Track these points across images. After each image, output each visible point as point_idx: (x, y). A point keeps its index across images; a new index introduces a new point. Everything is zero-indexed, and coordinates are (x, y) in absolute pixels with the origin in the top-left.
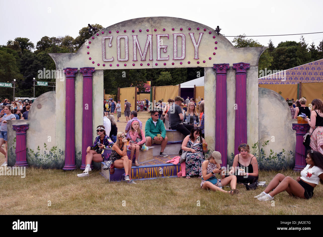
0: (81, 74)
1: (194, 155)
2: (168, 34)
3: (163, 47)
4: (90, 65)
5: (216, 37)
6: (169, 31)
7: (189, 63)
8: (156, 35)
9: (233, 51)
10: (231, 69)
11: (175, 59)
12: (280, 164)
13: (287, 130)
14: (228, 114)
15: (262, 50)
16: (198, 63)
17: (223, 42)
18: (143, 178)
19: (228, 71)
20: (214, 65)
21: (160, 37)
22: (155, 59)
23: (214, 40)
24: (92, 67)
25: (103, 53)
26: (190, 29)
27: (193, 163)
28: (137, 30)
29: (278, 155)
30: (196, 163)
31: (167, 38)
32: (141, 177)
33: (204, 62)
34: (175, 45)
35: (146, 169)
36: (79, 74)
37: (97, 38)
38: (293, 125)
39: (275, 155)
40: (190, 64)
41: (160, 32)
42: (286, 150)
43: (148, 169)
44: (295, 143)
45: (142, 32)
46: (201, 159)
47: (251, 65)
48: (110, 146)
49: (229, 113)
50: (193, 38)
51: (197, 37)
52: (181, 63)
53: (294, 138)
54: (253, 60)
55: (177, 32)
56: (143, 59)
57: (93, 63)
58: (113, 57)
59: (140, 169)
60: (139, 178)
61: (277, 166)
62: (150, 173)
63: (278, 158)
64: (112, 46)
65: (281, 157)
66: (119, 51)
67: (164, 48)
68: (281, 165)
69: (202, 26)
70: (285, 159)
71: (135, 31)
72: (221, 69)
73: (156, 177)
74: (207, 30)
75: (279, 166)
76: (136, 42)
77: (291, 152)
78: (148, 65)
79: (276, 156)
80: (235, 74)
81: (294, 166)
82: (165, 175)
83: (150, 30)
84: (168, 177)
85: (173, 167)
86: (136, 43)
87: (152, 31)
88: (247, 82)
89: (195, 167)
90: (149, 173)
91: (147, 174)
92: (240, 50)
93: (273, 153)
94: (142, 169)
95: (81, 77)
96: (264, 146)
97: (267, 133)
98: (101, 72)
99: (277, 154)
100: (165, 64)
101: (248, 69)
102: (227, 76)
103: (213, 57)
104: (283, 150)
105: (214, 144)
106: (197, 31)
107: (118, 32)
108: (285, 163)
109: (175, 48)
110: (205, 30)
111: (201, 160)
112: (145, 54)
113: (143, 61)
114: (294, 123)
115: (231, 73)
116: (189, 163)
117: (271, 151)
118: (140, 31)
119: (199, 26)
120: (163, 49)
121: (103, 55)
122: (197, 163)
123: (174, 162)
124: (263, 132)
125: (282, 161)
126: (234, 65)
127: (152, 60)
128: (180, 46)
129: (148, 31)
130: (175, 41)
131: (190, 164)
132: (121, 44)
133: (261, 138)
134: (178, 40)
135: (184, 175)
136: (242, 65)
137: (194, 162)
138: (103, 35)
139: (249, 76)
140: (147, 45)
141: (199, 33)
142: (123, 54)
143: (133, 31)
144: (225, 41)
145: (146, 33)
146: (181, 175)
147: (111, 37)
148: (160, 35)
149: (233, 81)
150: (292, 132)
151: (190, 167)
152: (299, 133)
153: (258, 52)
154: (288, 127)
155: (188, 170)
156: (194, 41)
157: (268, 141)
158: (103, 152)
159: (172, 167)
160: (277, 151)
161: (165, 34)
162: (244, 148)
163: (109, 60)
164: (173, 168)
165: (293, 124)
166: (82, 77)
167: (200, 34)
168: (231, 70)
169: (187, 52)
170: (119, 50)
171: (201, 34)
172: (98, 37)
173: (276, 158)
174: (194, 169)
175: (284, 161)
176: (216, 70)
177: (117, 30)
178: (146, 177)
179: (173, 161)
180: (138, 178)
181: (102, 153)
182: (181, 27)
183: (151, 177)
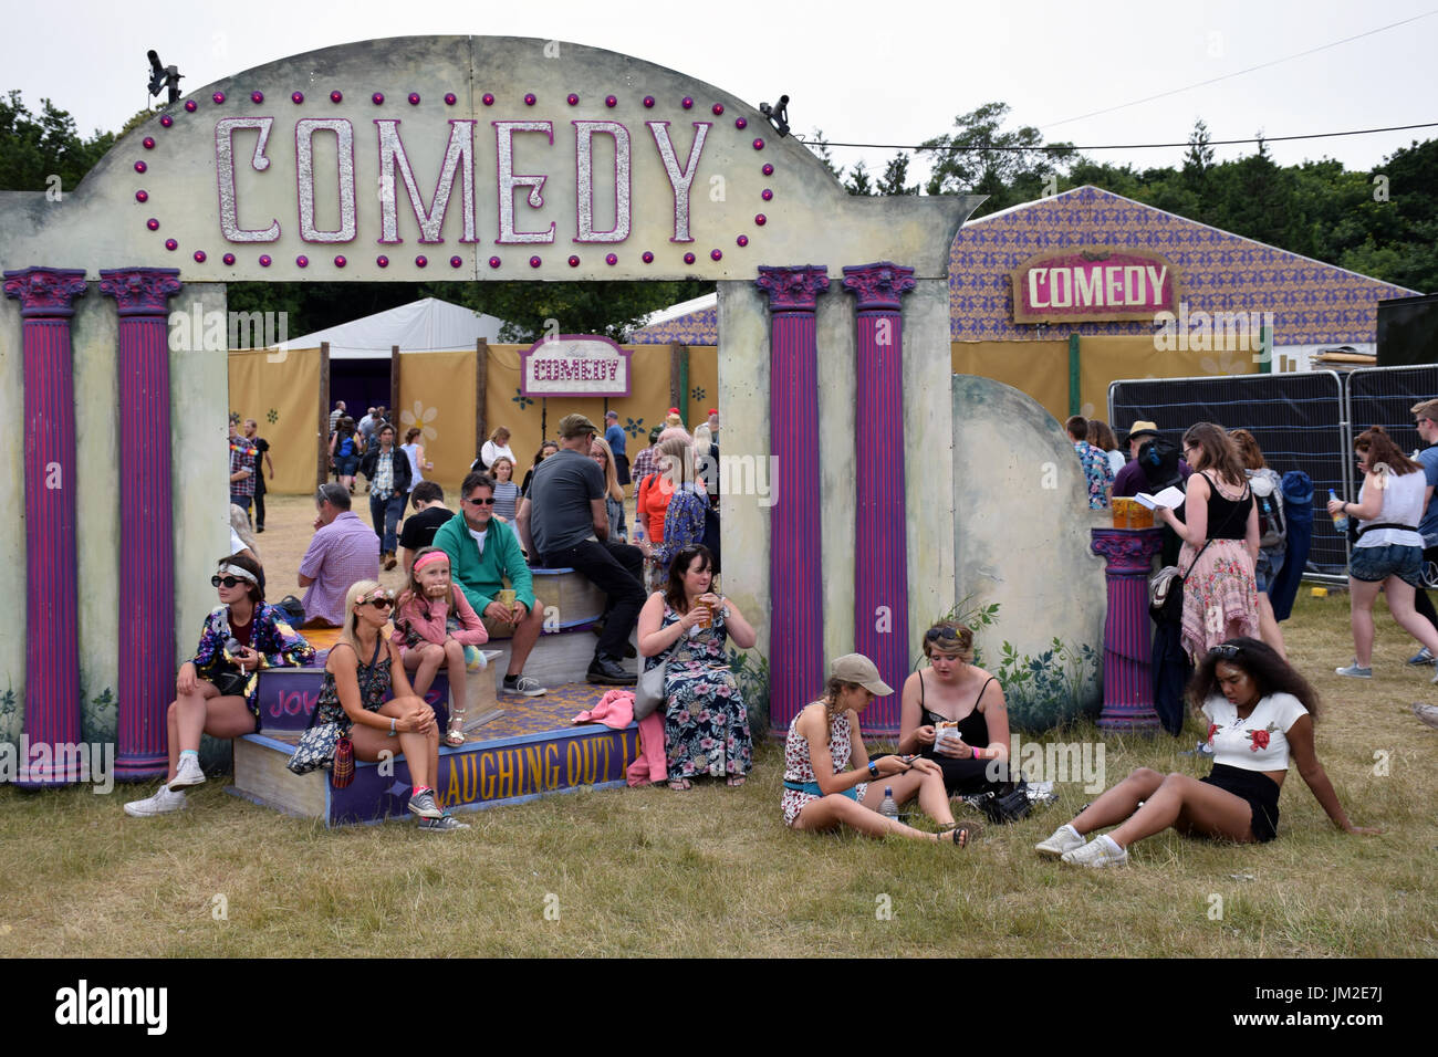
0: (103, 300)
1: (708, 681)
2: (550, 123)
3: (529, 181)
4: (152, 255)
5: (766, 145)
6: (553, 107)
7: (648, 258)
8: (494, 124)
9: (839, 210)
10: (836, 289)
11: (584, 238)
12: (1043, 704)
13: (1071, 557)
14: (823, 493)
15: (961, 212)
16: (690, 260)
17: (797, 166)
18: (479, 799)
19: (823, 301)
20: (761, 270)
21: (513, 132)
22: (487, 238)
23: (761, 159)
24: (166, 266)
25: (225, 198)
26: (649, 104)
27: (704, 716)
28: (396, 94)
29: (1036, 666)
30: (715, 718)
31: (545, 140)
32: (470, 795)
33: (716, 256)
34: (584, 174)
35: (490, 756)
36: (94, 302)
37: (188, 123)
38: (1097, 533)
39: (1024, 667)
40: (654, 262)
41: (508, 110)
42: (1068, 643)
43: (500, 754)
44: (1101, 611)
45: (421, 106)
46: (737, 699)
47: (918, 274)
48: (290, 656)
49: (830, 489)
50: (664, 144)
51: (683, 143)
52: (612, 261)
53: (1098, 588)
54: (926, 254)
55: (591, 113)
56: (432, 234)
57: (172, 246)
58: (275, 221)
59: (464, 759)
60: (462, 800)
61: (1031, 713)
62: (510, 774)
63: (1036, 677)
64: (268, 166)
65: (1048, 674)
66: (306, 194)
67: (531, 187)
68: (1050, 707)
69: (705, 94)
70: (1063, 682)
71: (386, 100)
72: (794, 292)
73: (534, 791)
74: (727, 112)
75: (1041, 714)
76: (394, 154)
77: (1086, 648)
78: (456, 263)
79: (1028, 669)
80: (854, 315)
81: (1101, 709)
82: (574, 780)
83: (462, 97)
84: (589, 789)
85: (608, 741)
86: (395, 160)
87: (472, 105)
88: (904, 347)
89: (712, 735)
90: (506, 775)
91: (497, 780)
92: (869, 207)
93: (1016, 656)
94: (473, 756)
95: (103, 316)
96: (977, 629)
97: (992, 570)
98: (214, 294)
99: (1031, 661)
100: (536, 263)
101: (908, 292)
102: (819, 321)
103: (753, 232)
104: (1056, 641)
105: (764, 627)
106: (681, 111)
107: (298, 100)
108: (1064, 696)
109: (584, 188)
110: (717, 112)
111: (738, 703)
112: (438, 211)
113: (428, 243)
114: (1097, 526)
115: (833, 307)
116: (684, 717)
117: (1007, 648)
118: (414, 100)
119: (689, 92)
120: (527, 192)
121: (226, 207)
122: (721, 719)
123: (611, 716)
124: (974, 566)
125: (1051, 692)
126: (846, 271)
127: (476, 241)
128: (603, 180)
129: (451, 101)
130: (584, 157)
131: (689, 722)
132: (319, 160)
133: (964, 597)
134: (596, 151)
135: (658, 773)
136: (886, 275)
137: (707, 711)
138: (218, 110)
139: (911, 323)
140: (451, 166)
141: (694, 124)
142: (327, 209)
143: (378, 101)
144: (808, 164)
145: (440, 110)
146: (647, 775)
147: (265, 125)
148: (510, 126)
149: (844, 346)
150: (1090, 566)
151: (689, 734)
152: (1121, 569)
153: (947, 217)
154: (1075, 545)
155: (677, 751)
156: (668, 157)
157: (994, 608)
158: (252, 684)
159: (603, 743)
160: (1031, 646)
161: (533, 119)
162: (943, 645)
163: (256, 237)
164: (606, 744)
165: (1093, 530)
166: (110, 315)
167: (696, 126)
168: (835, 295)
169: (637, 206)
170: (309, 187)
171: (703, 129)
172: (191, 116)
173: (1026, 676)
174: (704, 746)
175: (1060, 688)
176: (769, 295)
177: (293, 90)
178: (491, 794)
179: (603, 711)
180: (458, 802)
181: (247, 693)
182: (608, 90)
183: (515, 793)
